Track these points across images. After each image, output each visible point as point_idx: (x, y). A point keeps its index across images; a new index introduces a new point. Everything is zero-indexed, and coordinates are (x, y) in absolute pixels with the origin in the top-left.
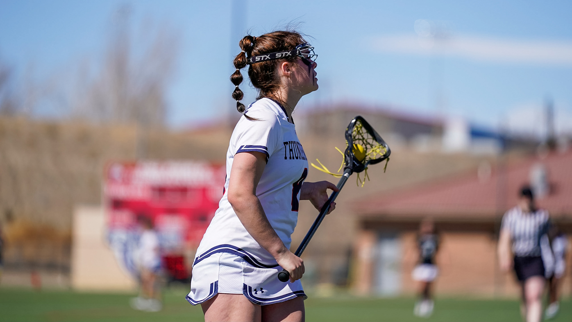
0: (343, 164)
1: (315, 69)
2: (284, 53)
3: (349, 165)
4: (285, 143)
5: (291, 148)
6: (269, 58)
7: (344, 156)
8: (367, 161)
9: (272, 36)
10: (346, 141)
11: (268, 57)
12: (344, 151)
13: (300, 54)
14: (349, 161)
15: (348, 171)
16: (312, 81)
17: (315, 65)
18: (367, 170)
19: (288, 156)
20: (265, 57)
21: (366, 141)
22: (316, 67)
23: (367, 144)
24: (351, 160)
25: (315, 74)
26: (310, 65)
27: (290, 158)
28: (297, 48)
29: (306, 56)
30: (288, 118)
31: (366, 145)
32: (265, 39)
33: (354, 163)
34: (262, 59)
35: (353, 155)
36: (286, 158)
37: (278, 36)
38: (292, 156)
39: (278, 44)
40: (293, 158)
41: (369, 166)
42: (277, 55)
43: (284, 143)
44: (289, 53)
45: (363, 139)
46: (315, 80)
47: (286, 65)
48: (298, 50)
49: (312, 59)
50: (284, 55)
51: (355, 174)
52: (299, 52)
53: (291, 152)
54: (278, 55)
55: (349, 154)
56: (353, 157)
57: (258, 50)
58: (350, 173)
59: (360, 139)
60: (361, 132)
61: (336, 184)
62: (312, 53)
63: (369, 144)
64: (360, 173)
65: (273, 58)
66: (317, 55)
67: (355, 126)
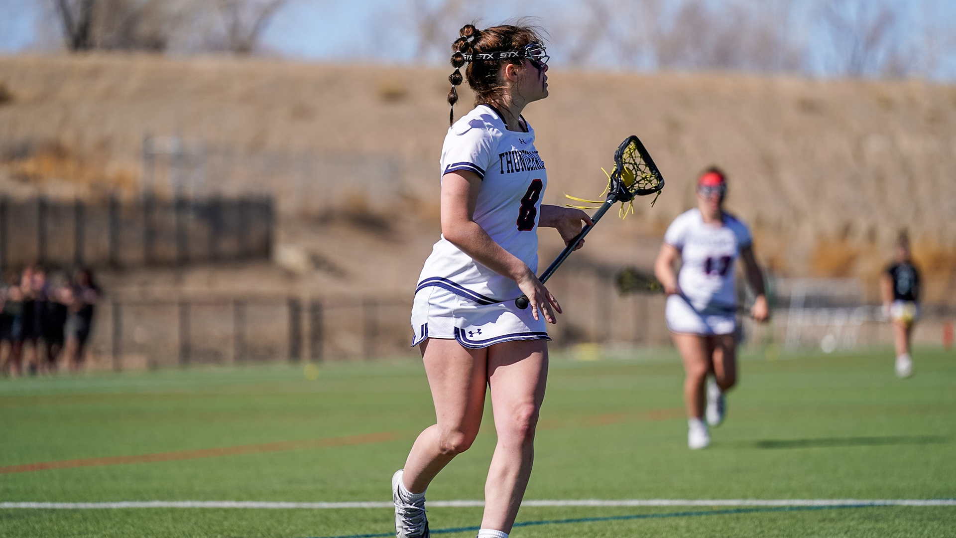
0: (608, 188)
1: (545, 73)
2: (510, 53)
3: (614, 191)
4: (501, 155)
5: (509, 160)
6: (492, 58)
7: (610, 180)
8: (635, 189)
9: (499, 32)
10: (615, 162)
11: (490, 56)
12: (611, 176)
13: (528, 55)
14: (615, 187)
15: (613, 198)
16: (542, 86)
17: (546, 68)
18: (633, 201)
19: (505, 170)
20: (487, 56)
21: (638, 167)
22: (547, 70)
23: (638, 170)
24: (618, 186)
25: (545, 78)
26: (540, 67)
27: (508, 172)
28: (526, 48)
29: (536, 58)
30: (506, 125)
31: (636, 172)
32: (489, 34)
33: (620, 191)
34: (484, 58)
35: (620, 180)
36: (502, 172)
37: (506, 32)
38: (510, 169)
39: (504, 42)
40: (513, 171)
41: (636, 197)
42: (501, 55)
43: (499, 155)
44: (516, 54)
45: (635, 164)
46: (544, 85)
47: (512, 67)
48: (527, 50)
49: (543, 60)
50: (509, 56)
51: (619, 202)
52: (528, 53)
53: (510, 165)
54: (503, 55)
55: (617, 179)
56: (621, 182)
57: (480, 46)
58: (614, 201)
59: (631, 164)
60: (633, 154)
61: (591, 216)
62: (543, 54)
63: (640, 170)
64: (625, 203)
65: (497, 56)
66: (549, 57)
67: (627, 148)
